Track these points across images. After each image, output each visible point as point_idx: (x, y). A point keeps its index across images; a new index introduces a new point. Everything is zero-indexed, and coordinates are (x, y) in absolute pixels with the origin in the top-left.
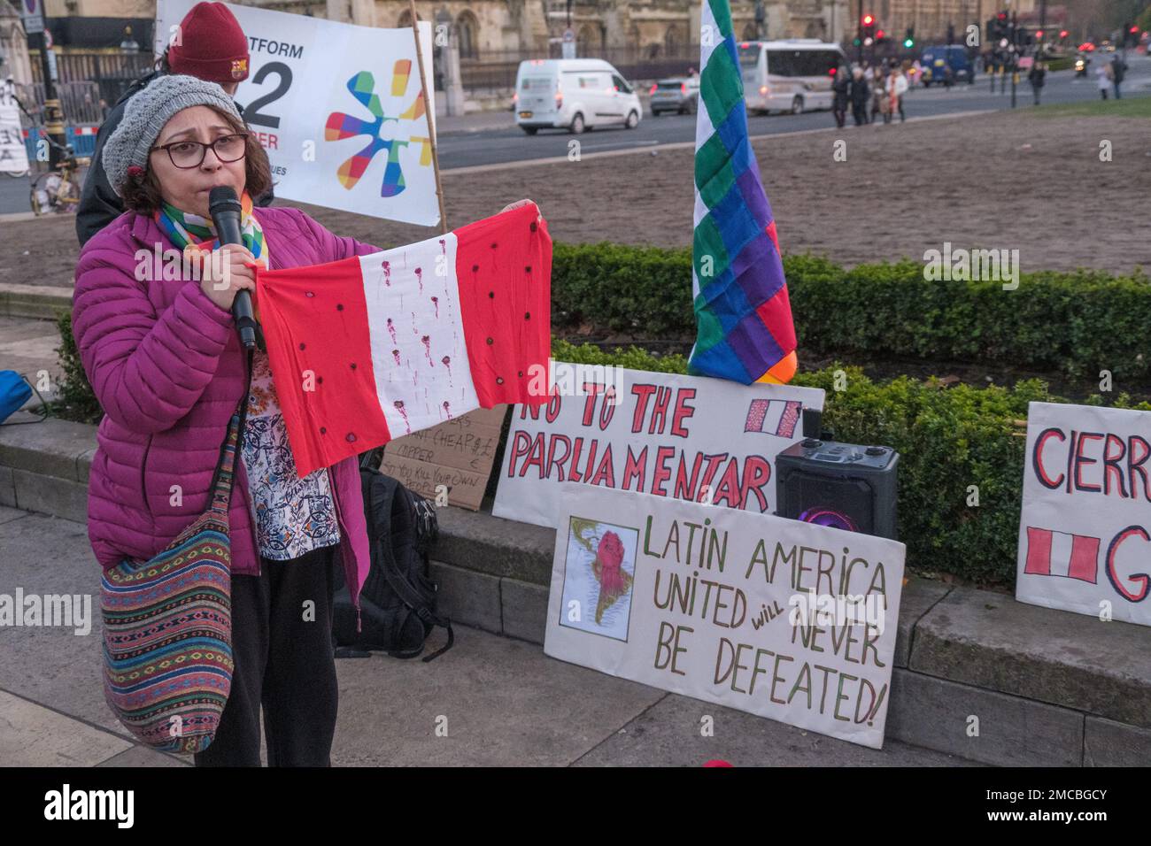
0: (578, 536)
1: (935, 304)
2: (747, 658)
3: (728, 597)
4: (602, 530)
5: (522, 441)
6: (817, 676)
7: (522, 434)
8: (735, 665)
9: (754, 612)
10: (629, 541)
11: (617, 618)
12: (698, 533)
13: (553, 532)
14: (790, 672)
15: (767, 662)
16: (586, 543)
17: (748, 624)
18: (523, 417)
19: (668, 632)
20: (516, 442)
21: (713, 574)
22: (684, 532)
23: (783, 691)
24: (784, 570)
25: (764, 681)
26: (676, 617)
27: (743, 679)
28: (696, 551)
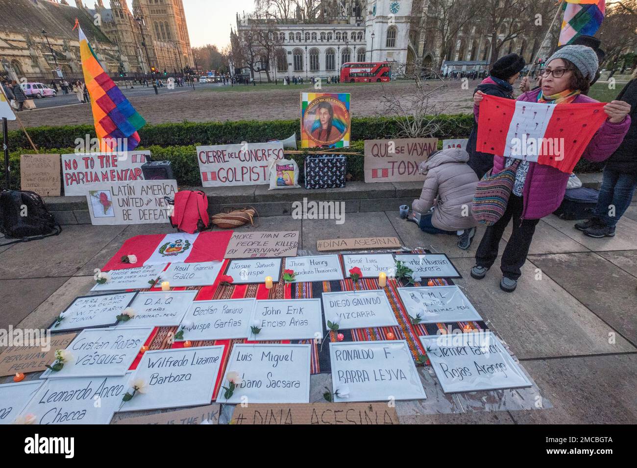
0: (93, 195)
1: (177, 132)
2: (147, 212)
3: (138, 200)
4: (99, 193)
5: (68, 176)
6: (164, 212)
7: (67, 174)
8: (144, 214)
9: (145, 202)
10: (108, 194)
11: (111, 212)
12: (126, 188)
13: (85, 196)
14: (158, 212)
15: (152, 212)
16: (96, 196)
17: (145, 205)
18: (66, 169)
19: (125, 212)
20: (66, 177)
21: (133, 196)
22: (122, 188)
23: (157, 217)
24: (150, 191)
25: (152, 216)
26: (126, 208)
27: (147, 217)
28: (127, 192)
